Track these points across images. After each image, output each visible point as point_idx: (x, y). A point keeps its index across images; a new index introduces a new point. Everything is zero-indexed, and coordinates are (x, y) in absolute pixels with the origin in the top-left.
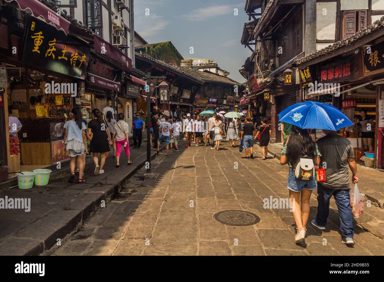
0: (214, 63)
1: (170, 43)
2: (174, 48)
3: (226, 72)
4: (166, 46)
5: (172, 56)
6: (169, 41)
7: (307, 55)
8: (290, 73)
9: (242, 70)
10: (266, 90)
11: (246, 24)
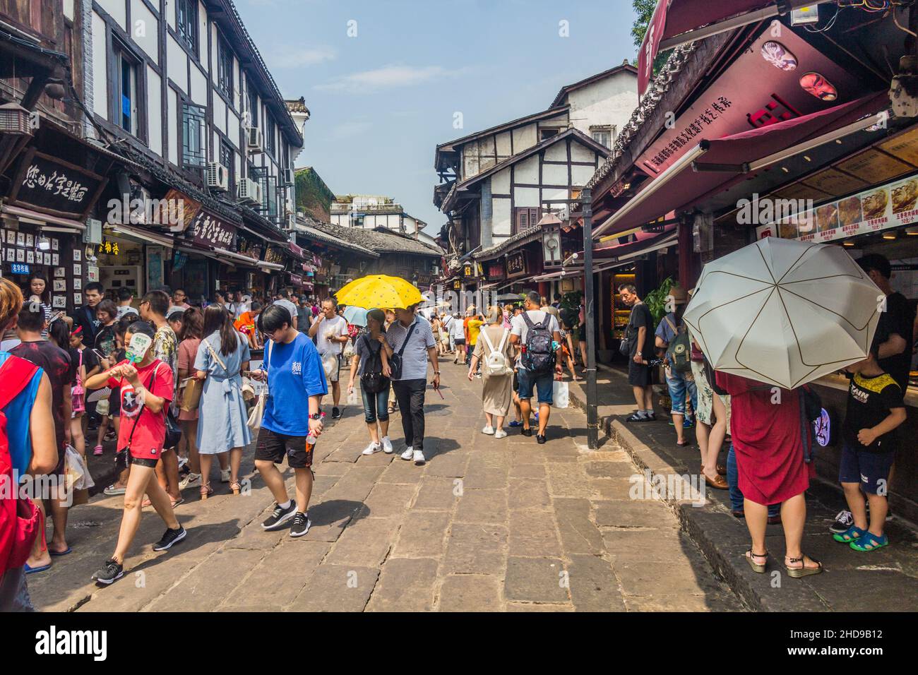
0: (396, 206)
1: (312, 170)
2: (319, 179)
3: (419, 223)
4: (305, 176)
5: (315, 194)
6: (310, 167)
7: (484, 250)
8: (469, 266)
9: (437, 239)
10: (455, 278)
11: (436, 188)
